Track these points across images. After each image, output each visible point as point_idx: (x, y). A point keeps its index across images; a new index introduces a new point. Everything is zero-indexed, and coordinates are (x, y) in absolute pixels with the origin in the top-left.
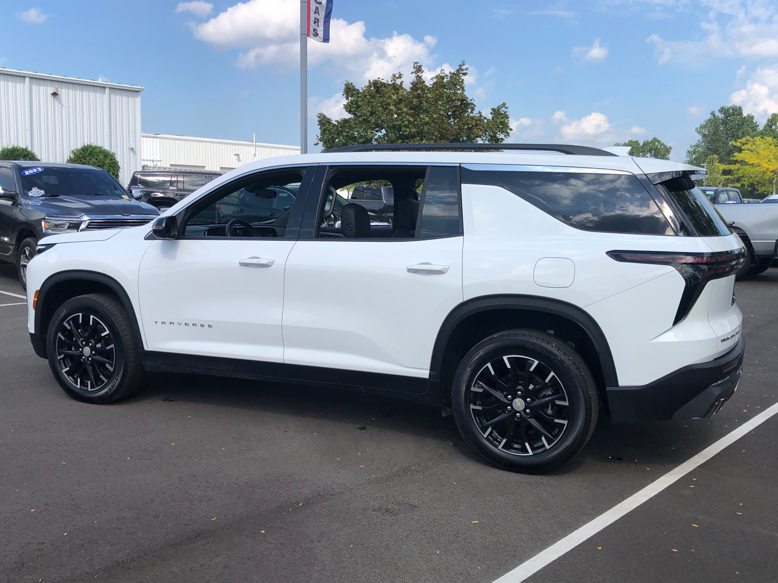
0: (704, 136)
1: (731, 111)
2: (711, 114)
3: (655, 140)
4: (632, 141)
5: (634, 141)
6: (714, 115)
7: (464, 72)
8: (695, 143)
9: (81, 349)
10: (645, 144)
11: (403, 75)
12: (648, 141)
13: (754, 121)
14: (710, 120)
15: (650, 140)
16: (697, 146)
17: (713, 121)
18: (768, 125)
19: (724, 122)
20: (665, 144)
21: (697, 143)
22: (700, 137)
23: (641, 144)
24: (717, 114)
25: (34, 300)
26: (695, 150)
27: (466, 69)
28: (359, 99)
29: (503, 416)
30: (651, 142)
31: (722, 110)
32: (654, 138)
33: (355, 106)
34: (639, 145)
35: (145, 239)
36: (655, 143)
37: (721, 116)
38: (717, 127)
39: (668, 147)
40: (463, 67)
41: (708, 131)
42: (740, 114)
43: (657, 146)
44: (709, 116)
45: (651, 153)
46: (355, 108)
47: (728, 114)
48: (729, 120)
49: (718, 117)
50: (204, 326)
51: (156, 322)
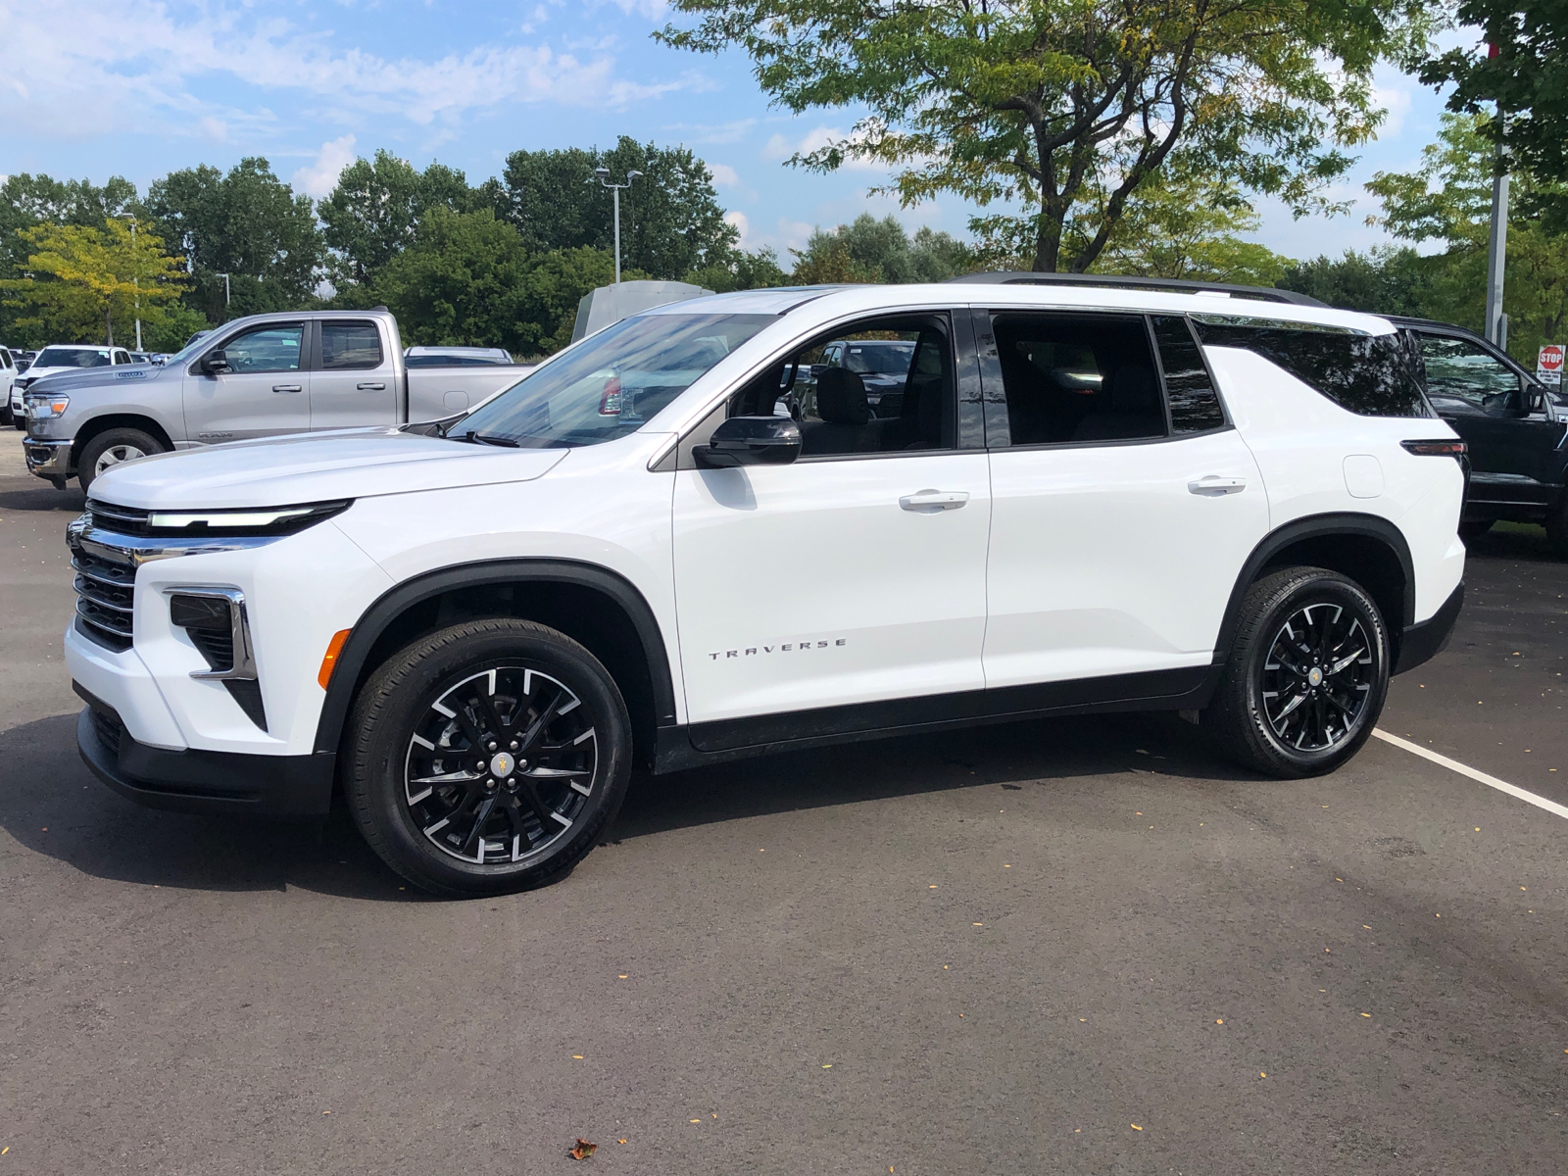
50: (826, 644)
51: (715, 656)
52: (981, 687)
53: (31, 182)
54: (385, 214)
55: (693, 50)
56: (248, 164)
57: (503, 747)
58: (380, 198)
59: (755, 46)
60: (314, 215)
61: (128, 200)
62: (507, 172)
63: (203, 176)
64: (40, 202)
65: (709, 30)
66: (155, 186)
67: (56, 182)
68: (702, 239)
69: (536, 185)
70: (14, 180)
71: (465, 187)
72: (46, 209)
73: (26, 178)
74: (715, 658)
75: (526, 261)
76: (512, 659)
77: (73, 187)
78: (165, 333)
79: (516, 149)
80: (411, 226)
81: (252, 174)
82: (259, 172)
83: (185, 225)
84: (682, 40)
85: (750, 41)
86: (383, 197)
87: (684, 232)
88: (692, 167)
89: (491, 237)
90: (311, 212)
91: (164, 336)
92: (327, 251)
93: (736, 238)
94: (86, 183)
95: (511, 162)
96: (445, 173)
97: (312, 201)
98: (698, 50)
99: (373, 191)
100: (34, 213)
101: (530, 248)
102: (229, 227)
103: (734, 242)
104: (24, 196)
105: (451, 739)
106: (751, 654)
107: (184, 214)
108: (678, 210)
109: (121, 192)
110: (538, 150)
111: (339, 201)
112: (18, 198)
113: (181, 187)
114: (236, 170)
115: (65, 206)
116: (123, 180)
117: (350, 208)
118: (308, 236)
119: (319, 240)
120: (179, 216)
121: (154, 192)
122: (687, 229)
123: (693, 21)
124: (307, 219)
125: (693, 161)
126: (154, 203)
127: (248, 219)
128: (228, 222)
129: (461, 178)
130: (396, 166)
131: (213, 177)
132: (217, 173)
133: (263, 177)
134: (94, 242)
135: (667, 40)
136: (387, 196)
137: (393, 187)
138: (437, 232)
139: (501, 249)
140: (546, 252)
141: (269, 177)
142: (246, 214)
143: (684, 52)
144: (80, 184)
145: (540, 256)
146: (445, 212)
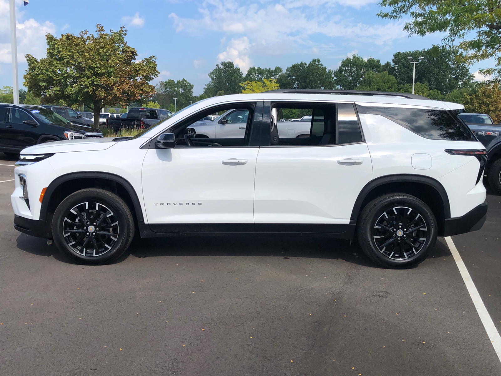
0: (213, 79)
1: (227, 64)
2: (217, 66)
3: (184, 80)
4: (170, 80)
5: (171, 80)
6: (218, 67)
7: (124, 33)
8: (208, 83)
9: (85, 228)
10: (178, 82)
11: (88, 32)
12: (180, 80)
13: (240, 71)
14: (216, 69)
15: (181, 80)
16: (209, 85)
17: (218, 70)
18: (248, 74)
19: (224, 71)
20: (190, 83)
21: (209, 83)
22: (210, 80)
23: (176, 82)
24: (220, 66)
25: (41, 195)
26: (208, 87)
27: (126, 31)
28: (59, 46)
29: (391, 240)
30: (181, 81)
31: (223, 64)
32: (183, 79)
33: (56, 51)
34: (174, 82)
35: (141, 148)
36: (183, 82)
37: (222, 67)
38: (220, 75)
39: (192, 85)
40: (123, 29)
41: (215, 77)
42: (233, 67)
43: (186, 84)
44: (215, 67)
45: (182, 88)
46: (56, 52)
47: (226, 66)
48: (226, 70)
49: (221, 67)
50: (195, 204)
51: (156, 204)
52: (253, 222)
53: (255, 69)
54: (354, 74)
55: (391, 19)
56: (314, 61)
57: (91, 224)
58: (353, 69)
59: (414, 15)
60: (333, 76)
61: (280, 73)
62: (393, 59)
63: (302, 65)
64: (257, 75)
65: (394, 11)
66: (288, 68)
67: (262, 69)
68: (460, 79)
69: (402, 63)
70: (251, 69)
71: (380, 65)
72: (259, 77)
73: (254, 68)
74: (156, 205)
75: (397, 88)
76: (93, 200)
77: (266, 70)
78: (286, 113)
79: (397, 52)
80: (362, 78)
81: (315, 64)
82: (317, 63)
83: (296, 80)
84: (386, 15)
85: (412, 13)
86: (354, 69)
87: (454, 77)
88: (458, 54)
89: (386, 81)
90: (332, 75)
91: (285, 113)
92: (336, 87)
93: (473, 78)
94: (270, 69)
95: (395, 56)
96: (373, 60)
97: (333, 71)
98: (392, 18)
99: (351, 67)
100: (255, 78)
101: (399, 83)
102: (307, 80)
103: (473, 80)
104: (253, 73)
105: (79, 220)
106: (169, 205)
107: (295, 77)
108: (452, 69)
109: (278, 71)
110: (404, 51)
111: (340, 71)
112: (252, 74)
113: (295, 68)
114: (310, 63)
115: (264, 76)
116: (279, 67)
117: (343, 73)
118: (330, 82)
119: (334, 84)
120: (294, 77)
121: (287, 71)
122: (455, 76)
123: (389, 9)
124: (331, 77)
125: (459, 52)
126: (287, 74)
127: (313, 78)
128: (307, 79)
129: (378, 62)
130: (358, 59)
131: (304, 65)
132: (305, 64)
133: (318, 65)
134: (260, 86)
135: (381, 16)
136: (355, 69)
137: (357, 66)
138: (368, 79)
139: (390, 85)
140: (404, 85)
141: (320, 64)
142: (312, 76)
143: (388, 19)
144: (268, 69)
145: (402, 86)
146: (372, 73)
